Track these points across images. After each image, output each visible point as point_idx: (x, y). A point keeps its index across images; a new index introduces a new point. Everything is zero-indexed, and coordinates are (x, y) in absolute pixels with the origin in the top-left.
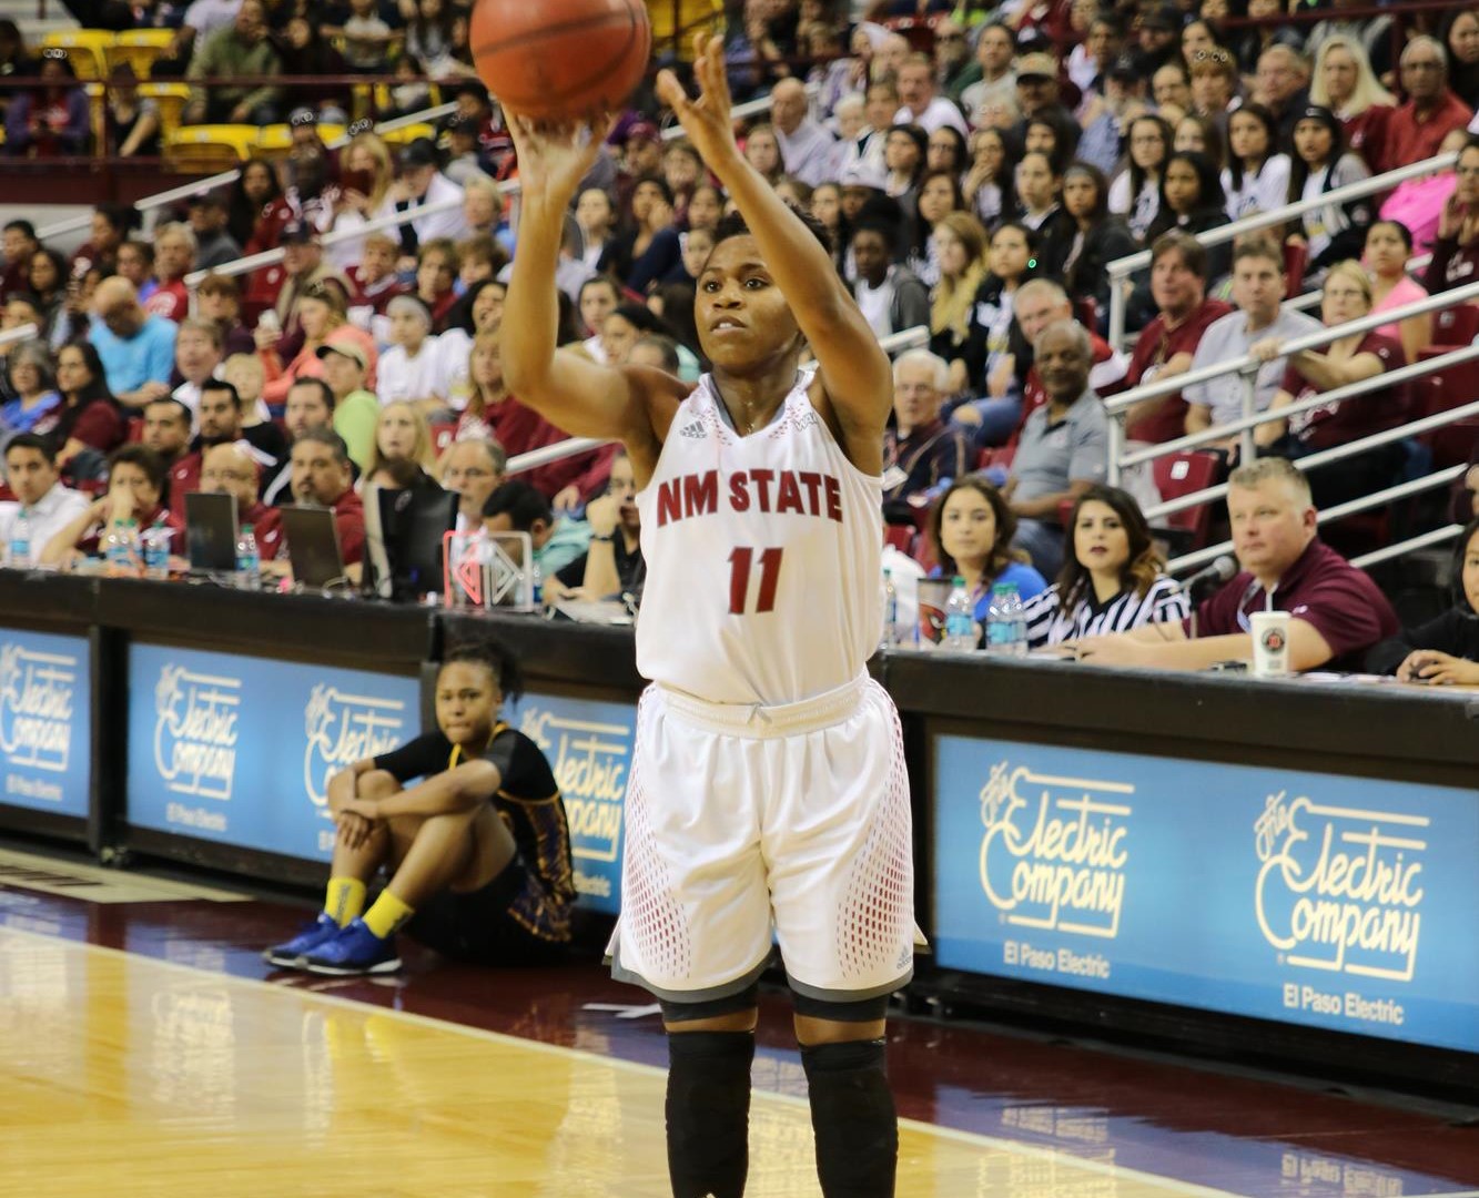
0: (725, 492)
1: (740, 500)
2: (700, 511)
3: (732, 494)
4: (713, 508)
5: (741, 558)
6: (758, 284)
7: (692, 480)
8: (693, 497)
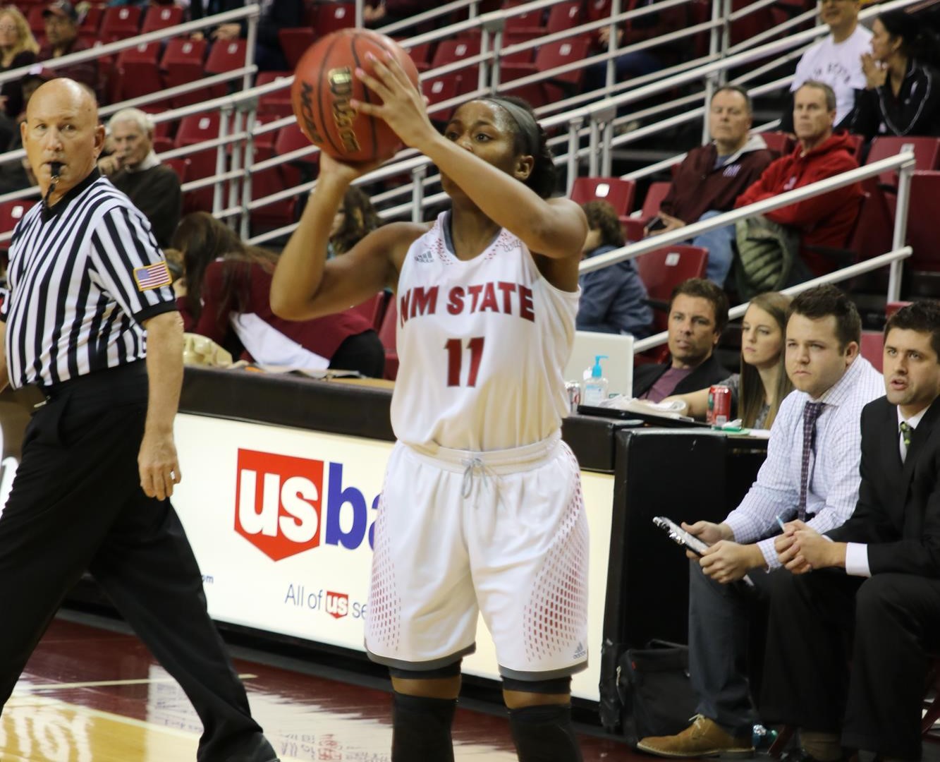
0: (443, 300)
1: (455, 306)
2: (422, 313)
3: (450, 303)
4: (432, 311)
5: (454, 347)
6: (485, 138)
7: (419, 291)
8: (418, 302)
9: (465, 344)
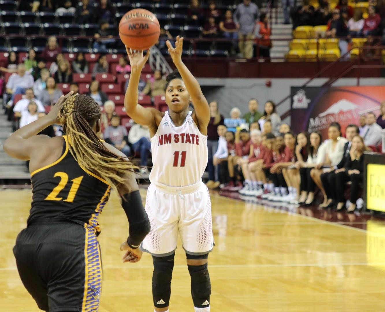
5: (176, 154)
6: (182, 90)
7: (166, 136)
8: (166, 140)
9: (180, 153)
